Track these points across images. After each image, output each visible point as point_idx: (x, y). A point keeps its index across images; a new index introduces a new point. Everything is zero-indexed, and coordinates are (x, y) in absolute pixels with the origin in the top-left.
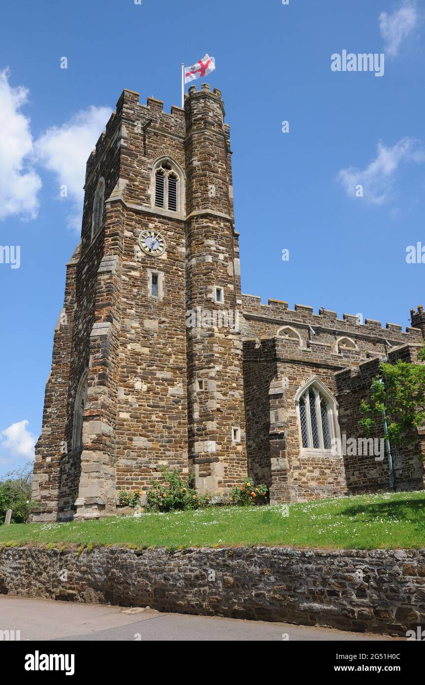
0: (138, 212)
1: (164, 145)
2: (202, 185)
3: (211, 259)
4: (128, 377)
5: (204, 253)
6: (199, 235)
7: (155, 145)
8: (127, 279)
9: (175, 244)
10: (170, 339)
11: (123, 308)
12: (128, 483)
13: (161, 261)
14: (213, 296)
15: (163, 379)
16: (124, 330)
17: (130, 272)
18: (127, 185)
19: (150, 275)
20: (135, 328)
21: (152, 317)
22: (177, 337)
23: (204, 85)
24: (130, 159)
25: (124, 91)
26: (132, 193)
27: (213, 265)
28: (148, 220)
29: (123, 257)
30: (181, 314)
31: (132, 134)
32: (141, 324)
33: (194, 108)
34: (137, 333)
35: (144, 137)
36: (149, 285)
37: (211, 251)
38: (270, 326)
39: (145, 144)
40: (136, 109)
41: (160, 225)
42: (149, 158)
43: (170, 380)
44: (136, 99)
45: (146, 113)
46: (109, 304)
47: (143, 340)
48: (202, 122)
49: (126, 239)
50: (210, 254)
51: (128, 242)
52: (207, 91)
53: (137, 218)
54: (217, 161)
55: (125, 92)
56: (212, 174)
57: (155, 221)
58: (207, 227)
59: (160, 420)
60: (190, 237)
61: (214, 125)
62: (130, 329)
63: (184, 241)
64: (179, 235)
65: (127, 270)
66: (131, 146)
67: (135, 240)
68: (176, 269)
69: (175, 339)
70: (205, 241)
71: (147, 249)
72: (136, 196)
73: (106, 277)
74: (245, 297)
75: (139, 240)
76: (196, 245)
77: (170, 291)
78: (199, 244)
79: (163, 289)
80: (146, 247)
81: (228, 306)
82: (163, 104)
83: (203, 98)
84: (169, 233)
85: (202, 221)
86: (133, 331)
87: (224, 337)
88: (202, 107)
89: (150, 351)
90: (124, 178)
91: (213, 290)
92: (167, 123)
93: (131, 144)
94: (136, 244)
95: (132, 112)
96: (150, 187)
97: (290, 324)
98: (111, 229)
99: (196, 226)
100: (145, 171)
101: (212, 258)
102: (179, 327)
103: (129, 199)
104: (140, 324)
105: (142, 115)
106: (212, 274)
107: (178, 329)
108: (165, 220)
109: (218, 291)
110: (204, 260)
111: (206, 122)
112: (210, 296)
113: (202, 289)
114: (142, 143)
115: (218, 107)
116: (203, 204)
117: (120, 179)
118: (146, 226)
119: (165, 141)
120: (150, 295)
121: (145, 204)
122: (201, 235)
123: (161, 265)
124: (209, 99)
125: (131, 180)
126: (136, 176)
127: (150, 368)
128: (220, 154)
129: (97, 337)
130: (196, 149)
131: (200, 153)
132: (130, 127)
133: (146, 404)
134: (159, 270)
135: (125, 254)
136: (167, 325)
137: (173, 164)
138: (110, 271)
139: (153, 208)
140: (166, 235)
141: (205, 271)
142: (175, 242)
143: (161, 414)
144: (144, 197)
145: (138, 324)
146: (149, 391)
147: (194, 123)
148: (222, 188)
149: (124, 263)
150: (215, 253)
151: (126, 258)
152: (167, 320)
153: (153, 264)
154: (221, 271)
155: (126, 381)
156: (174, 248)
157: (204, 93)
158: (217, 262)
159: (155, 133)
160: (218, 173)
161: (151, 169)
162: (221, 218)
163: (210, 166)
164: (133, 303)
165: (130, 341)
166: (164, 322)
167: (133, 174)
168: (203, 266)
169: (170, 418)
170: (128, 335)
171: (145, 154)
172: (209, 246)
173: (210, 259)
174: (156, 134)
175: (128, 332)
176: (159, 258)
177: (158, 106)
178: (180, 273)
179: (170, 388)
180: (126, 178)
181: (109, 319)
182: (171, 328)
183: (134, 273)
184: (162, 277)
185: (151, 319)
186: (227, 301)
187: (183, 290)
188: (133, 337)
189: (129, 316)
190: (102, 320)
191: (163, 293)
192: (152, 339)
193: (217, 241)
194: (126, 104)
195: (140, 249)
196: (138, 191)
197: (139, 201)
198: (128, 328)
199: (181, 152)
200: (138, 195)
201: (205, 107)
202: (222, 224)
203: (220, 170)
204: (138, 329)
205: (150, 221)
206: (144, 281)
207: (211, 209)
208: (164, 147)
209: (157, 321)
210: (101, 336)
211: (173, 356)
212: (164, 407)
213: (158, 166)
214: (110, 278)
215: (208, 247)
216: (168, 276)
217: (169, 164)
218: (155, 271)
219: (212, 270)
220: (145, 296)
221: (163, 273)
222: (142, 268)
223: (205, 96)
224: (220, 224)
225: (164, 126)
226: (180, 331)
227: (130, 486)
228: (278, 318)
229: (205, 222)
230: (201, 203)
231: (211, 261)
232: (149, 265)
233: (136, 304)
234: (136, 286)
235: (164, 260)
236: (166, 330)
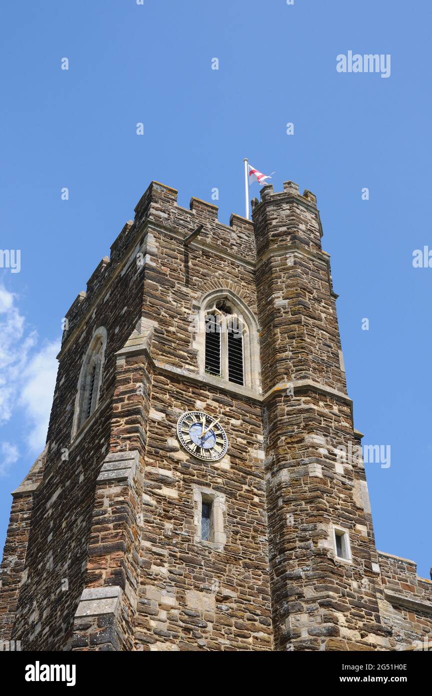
0: (175, 378)
1: (220, 272)
2: (294, 338)
3: (321, 471)
5: (306, 460)
6: (292, 425)
7: (206, 271)
8: (154, 503)
9: (245, 442)
10: (240, 639)
11: (145, 562)
13: (219, 472)
14: (329, 544)
16: (145, 611)
17: (160, 488)
18: (156, 330)
19: (197, 498)
20: (167, 608)
21: (202, 586)
22: (256, 634)
23: (289, 183)
24: (161, 288)
25: (152, 182)
26: (164, 344)
27: (325, 484)
28: (193, 393)
29: (146, 459)
30: (260, 583)
31: (165, 250)
32: (181, 599)
33: (271, 217)
34: (171, 619)
35: (186, 256)
36: (196, 518)
37: (320, 455)
39: (187, 267)
40: (172, 212)
41: (215, 404)
42: (194, 290)
44: (173, 197)
45: (188, 219)
46: (119, 547)
47: (183, 635)
48: (288, 238)
49: (152, 424)
50: (318, 462)
51: (156, 430)
52: (293, 192)
53: (174, 389)
54: (318, 301)
55: (154, 185)
56: (311, 321)
57: (207, 397)
58: (309, 410)
60: (274, 429)
61: (308, 244)
62: (158, 608)
63: (260, 438)
64: (251, 426)
65: (153, 483)
66: (163, 267)
67: (169, 427)
68: (248, 491)
69: (250, 640)
70: (306, 436)
71: (192, 447)
72: (172, 351)
73: (115, 490)
74: (384, 560)
75: (178, 428)
76: (288, 443)
77: (236, 533)
78: (293, 443)
79: (225, 527)
80: (191, 442)
81: (361, 569)
82: (217, 209)
83: (287, 203)
84: (233, 421)
85: (299, 400)
86: (163, 615)
87: (359, 638)
88: (287, 216)
90: (150, 318)
91: (329, 533)
92: (225, 239)
93: (163, 265)
94: (172, 436)
95: (166, 216)
96: (196, 337)
98: (126, 402)
99: (287, 409)
100: (187, 311)
101: (323, 469)
102: (258, 612)
103: (158, 354)
104: (177, 599)
105: (182, 222)
106: (325, 501)
107: (257, 618)
108: (226, 398)
109: (339, 538)
110: (306, 474)
111: (294, 238)
112: (323, 544)
113: (305, 530)
114: (183, 264)
115: (312, 218)
116: (297, 371)
117: (143, 318)
118: (190, 405)
119: (222, 266)
120: (197, 538)
121: (187, 366)
122: (298, 425)
123: (220, 480)
124: (298, 204)
125: (162, 322)
126: (172, 317)
128: (323, 291)
129: (90, 619)
130: (280, 280)
131: (287, 286)
132: (162, 238)
134: (217, 489)
135: (150, 453)
136: (234, 606)
137: (236, 305)
138: (124, 479)
139: (201, 373)
140: (228, 423)
141: (308, 494)
142: (244, 438)
144: (186, 354)
145: (174, 599)
147: (272, 240)
148: (330, 347)
149: (148, 469)
150: (328, 461)
151: (152, 461)
152: (234, 595)
153: (204, 476)
154: (342, 496)
156: (243, 450)
157: (290, 194)
158: (332, 478)
159: (203, 251)
160: (320, 320)
161: (199, 308)
162: (332, 396)
163: (306, 307)
164: (165, 552)
165: (157, 637)
166: (226, 598)
167: (165, 312)
168: (306, 484)
170: (153, 624)
171: (188, 283)
172: (315, 446)
173: (317, 471)
174: (206, 254)
175: (153, 614)
176: (216, 465)
177: (209, 211)
178: (256, 499)
180: (155, 319)
181: (118, 579)
182: (240, 614)
183: (166, 491)
184: (221, 504)
185: (201, 590)
187: (263, 533)
188: (164, 627)
189: (155, 579)
190: (102, 581)
191: (224, 536)
192: (204, 635)
193: (329, 438)
194: (156, 202)
195: (178, 445)
196: (175, 343)
197: (177, 360)
198: (154, 607)
199: (250, 286)
200: (175, 349)
201: (293, 216)
202: (336, 409)
203: (323, 315)
204: (173, 611)
205: (198, 395)
206: (186, 508)
207: (314, 380)
208: (220, 275)
209: (213, 597)
210: (101, 617)
213: (209, 306)
214: (124, 493)
215: (313, 447)
216: (232, 502)
217: (228, 304)
218: (208, 491)
219: (323, 492)
220: (189, 540)
221: (224, 495)
222: (182, 482)
223: (290, 199)
224: (331, 407)
225: (219, 242)
226: (261, 622)
229: (304, 402)
230: (294, 369)
231: (320, 476)
232: (195, 478)
233: (170, 555)
234: (170, 518)
235: (225, 472)
236: (232, 616)
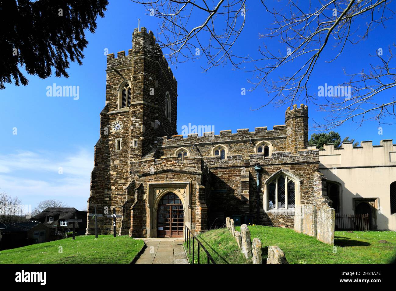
0: (112, 114)
1: (124, 75)
3: (133, 127)
4: (108, 184)
8: (108, 146)
12: (108, 222)
14: (132, 145)
15: (121, 184)
17: (109, 142)
18: (108, 103)
19: (116, 141)
21: (117, 159)
24: (110, 90)
25: (107, 56)
26: (111, 106)
27: (134, 130)
31: (111, 77)
32: (113, 163)
34: (112, 167)
35: (116, 75)
36: (116, 146)
37: (133, 123)
38: (171, 149)
40: (112, 63)
41: (121, 117)
42: (118, 85)
43: (124, 183)
44: (112, 57)
45: (116, 62)
47: (114, 169)
50: (132, 125)
53: (112, 117)
54: (140, 73)
57: (119, 116)
58: (132, 111)
59: (119, 199)
68: (127, 135)
69: (126, 166)
75: (112, 127)
77: (124, 146)
79: (122, 145)
80: (115, 129)
81: (139, 147)
84: (125, 119)
85: (131, 109)
89: (116, 173)
91: (133, 142)
92: (126, 62)
93: (110, 82)
95: (111, 65)
96: (118, 100)
97: (183, 146)
100: (116, 93)
103: (109, 110)
105: (115, 64)
106: (133, 135)
108: (123, 114)
114: (115, 79)
117: (106, 101)
118: (115, 119)
119: (125, 72)
120: (116, 150)
121: (116, 109)
123: (121, 135)
125: (110, 100)
126: (112, 97)
127: (116, 180)
132: (110, 73)
133: (115, 194)
134: (120, 138)
136: (123, 161)
137: (129, 83)
139: (118, 110)
140: (123, 120)
141: (131, 134)
142: (127, 122)
143: (120, 197)
144: (115, 106)
146: (116, 188)
150: (135, 124)
153: (118, 136)
154: (137, 131)
155: (107, 186)
156: (127, 125)
158: (135, 128)
160: (139, 79)
161: (118, 91)
162: (138, 104)
166: (122, 160)
168: (130, 131)
169: (123, 198)
171: (116, 84)
172: (132, 121)
174: (121, 71)
176: (120, 132)
177: (122, 55)
179: (124, 187)
180: (108, 100)
184: (121, 141)
186: (139, 145)
191: (121, 148)
192: (117, 168)
193: (136, 117)
194: (108, 62)
196: (113, 104)
197: (113, 109)
200: (113, 106)
202: (139, 107)
203: (141, 77)
204: (112, 165)
205: (117, 116)
206: (114, 145)
207: (135, 101)
209: (119, 160)
211: (125, 173)
212: (121, 194)
213: (123, 87)
216: (124, 139)
218: (118, 139)
219: (133, 132)
220: (114, 151)
221: (122, 138)
222: (113, 139)
225: (124, 64)
227: (109, 223)
228: (176, 145)
232: (116, 137)
235: (122, 133)
236: (122, 163)
